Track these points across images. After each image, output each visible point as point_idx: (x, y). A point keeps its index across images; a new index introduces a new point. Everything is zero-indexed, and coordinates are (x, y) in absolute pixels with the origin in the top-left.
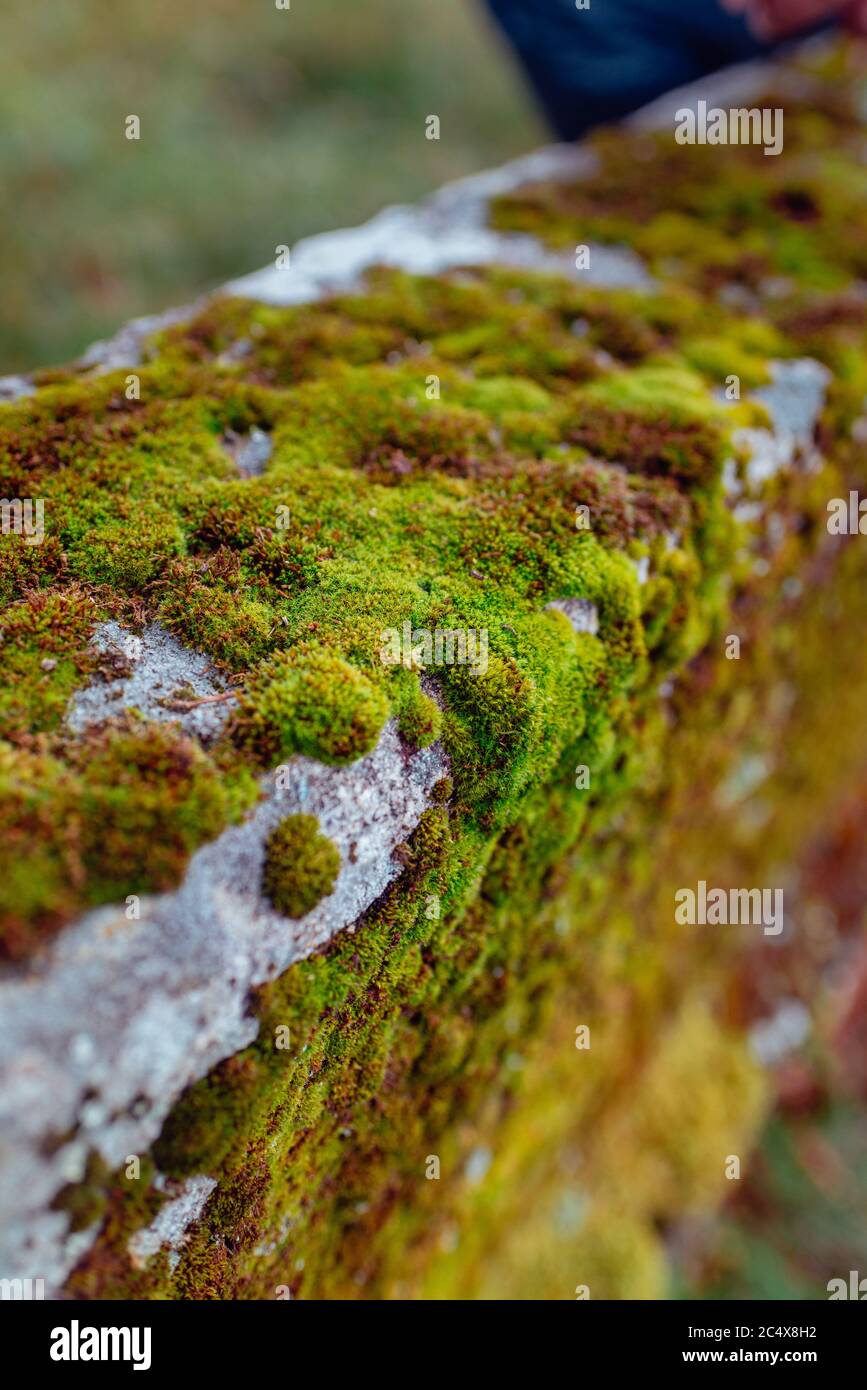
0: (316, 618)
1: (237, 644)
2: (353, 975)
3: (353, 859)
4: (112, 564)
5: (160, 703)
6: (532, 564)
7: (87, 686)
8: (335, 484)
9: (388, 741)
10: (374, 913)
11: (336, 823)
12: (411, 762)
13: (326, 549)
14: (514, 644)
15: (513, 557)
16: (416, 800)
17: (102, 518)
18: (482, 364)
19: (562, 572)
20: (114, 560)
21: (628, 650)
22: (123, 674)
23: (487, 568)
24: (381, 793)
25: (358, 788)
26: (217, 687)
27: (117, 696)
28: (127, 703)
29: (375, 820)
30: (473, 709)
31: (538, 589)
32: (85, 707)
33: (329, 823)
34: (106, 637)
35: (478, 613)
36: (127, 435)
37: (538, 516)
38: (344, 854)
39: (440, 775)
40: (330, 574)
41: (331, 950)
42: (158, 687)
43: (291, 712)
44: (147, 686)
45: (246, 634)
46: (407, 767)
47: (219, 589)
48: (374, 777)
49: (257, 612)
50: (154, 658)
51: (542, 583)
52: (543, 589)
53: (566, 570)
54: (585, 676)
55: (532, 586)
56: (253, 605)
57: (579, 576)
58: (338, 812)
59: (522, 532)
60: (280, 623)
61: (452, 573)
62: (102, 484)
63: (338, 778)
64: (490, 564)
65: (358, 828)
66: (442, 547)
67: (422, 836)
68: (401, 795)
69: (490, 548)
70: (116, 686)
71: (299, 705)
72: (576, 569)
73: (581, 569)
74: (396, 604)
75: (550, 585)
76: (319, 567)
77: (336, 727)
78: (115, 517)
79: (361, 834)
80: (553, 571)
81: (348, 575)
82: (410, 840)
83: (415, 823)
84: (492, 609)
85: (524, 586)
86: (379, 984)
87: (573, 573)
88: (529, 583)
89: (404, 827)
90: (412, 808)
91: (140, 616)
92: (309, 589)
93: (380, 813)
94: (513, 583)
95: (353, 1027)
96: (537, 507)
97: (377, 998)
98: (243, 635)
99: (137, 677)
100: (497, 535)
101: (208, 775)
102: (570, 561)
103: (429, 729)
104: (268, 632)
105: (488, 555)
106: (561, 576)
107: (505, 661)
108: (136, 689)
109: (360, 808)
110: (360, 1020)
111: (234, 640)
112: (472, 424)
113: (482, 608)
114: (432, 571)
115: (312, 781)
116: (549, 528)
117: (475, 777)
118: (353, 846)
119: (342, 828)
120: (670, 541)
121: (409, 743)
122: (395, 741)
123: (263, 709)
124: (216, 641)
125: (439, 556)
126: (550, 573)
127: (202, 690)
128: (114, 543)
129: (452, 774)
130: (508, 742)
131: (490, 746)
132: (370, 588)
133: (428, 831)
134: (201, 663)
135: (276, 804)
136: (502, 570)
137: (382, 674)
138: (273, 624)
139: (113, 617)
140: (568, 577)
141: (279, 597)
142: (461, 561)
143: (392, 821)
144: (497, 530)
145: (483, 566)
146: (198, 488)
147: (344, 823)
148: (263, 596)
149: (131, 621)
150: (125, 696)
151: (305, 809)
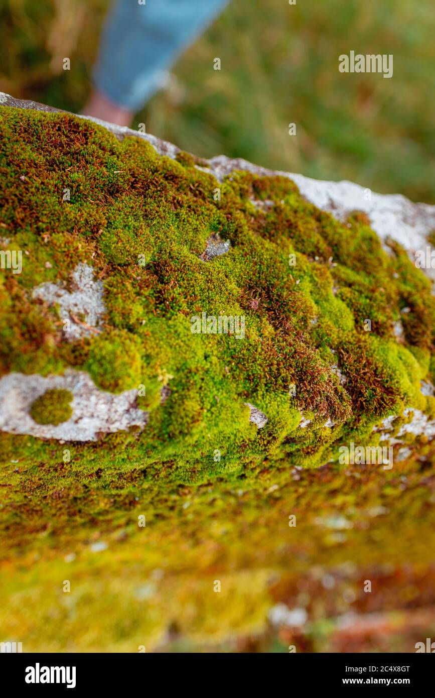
0: (152, 332)
1: (118, 315)
2: (48, 457)
3: (76, 422)
4: (112, 248)
5: (69, 311)
6: (252, 385)
7: (54, 283)
8: (223, 289)
9: (129, 396)
10: (76, 444)
11: (81, 406)
12: (131, 410)
13: (189, 310)
14: (212, 406)
15: (249, 376)
16: (121, 424)
17: (129, 228)
18: (346, 290)
19: (260, 398)
20: (115, 247)
21: (265, 446)
22: (69, 290)
23: (235, 371)
24: (109, 410)
25: (101, 401)
26: (97, 323)
27: (59, 296)
28: (60, 301)
29: (98, 417)
30: (170, 414)
31: (245, 395)
32: (46, 290)
33: (79, 404)
34: (82, 271)
35: (211, 383)
36: (178, 204)
37: (278, 369)
38: (74, 418)
39: (140, 423)
40: (177, 321)
41: (47, 442)
42: (76, 305)
43: (98, 357)
44: (72, 301)
45: (125, 315)
46: (128, 411)
47: (134, 290)
48: (112, 403)
49: (138, 310)
50: (89, 293)
51: (249, 395)
52: (247, 397)
53: (263, 398)
54: (235, 440)
55: (244, 392)
56: (139, 307)
57: (266, 405)
58: (86, 403)
59: (264, 370)
60: (140, 321)
61: (221, 361)
62: (146, 216)
63: (96, 392)
64: (238, 370)
65: (88, 414)
66: (231, 347)
67: (113, 437)
68: (116, 417)
69: (244, 365)
70: (62, 292)
71: (103, 358)
72: (267, 402)
73: (270, 403)
74: (185, 353)
75: (251, 398)
76: (176, 315)
77: (108, 376)
78: (134, 232)
79: (87, 417)
80: (257, 394)
81: (182, 327)
82: (108, 434)
83: (115, 430)
84: (219, 387)
85: (240, 390)
86: (65, 466)
87: (264, 402)
88: (244, 390)
89: (109, 428)
90: (117, 425)
91: (102, 274)
92: (164, 319)
93: (101, 417)
94: (238, 385)
95: (45, 470)
96: (282, 366)
97: (61, 469)
98: (123, 314)
99: (74, 295)
100: (253, 362)
101: (46, 352)
102: (268, 397)
103: (147, 406)
104: (133, 321)
105: (240, 366)
106: (258, 399)
107: (202, 409)
108: (67, 299)
109: (95, 409)
110: (49, 470)
111: (118, 313)
112: (308, 310)
113: (215, 383)
114: (215, 352)
115: (85, 385)
116: (276, 378)
117: (151, 436)
118: (81, 418)
119: (82, 409)
120: (328, 423)
121: (136, 403)
122: (132, 398)
123: (91, 348)
124: (112, 307)
125: (225, 349)
126: (255, 394)
127: (90, 321)
128: (122, 241)
129: (145, 426)
130: (171, 437)
131: (164, 432)
132: (183, 339)
133: (116, 437)
134: (101, 310)
135: (65, 381)
136: (239, 376)
137: (148, 373)
138: (138, 320)
139: (93, 266)
140: (261, 401)
141: (152, 312)
142: (229, 359)
143: (104, 422)
144: (255, 361)
145: (234, 368)
146: (175, 247)
147: (85, 408)
148: (147, 306)
149: (98, 273)
150: (62, 298)
151: (74, 391)
